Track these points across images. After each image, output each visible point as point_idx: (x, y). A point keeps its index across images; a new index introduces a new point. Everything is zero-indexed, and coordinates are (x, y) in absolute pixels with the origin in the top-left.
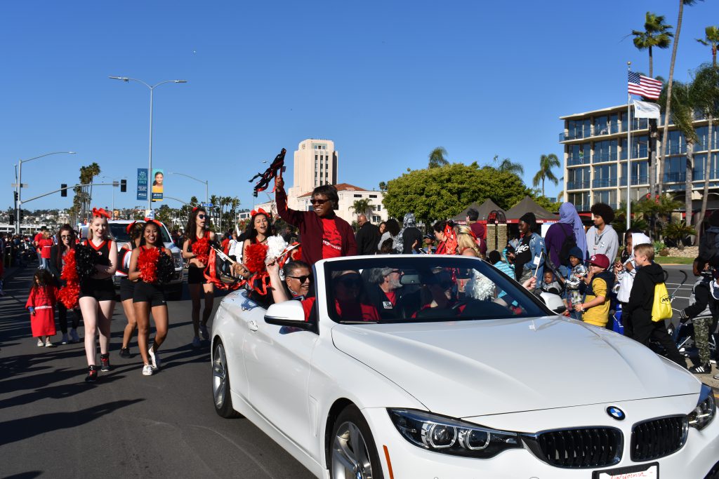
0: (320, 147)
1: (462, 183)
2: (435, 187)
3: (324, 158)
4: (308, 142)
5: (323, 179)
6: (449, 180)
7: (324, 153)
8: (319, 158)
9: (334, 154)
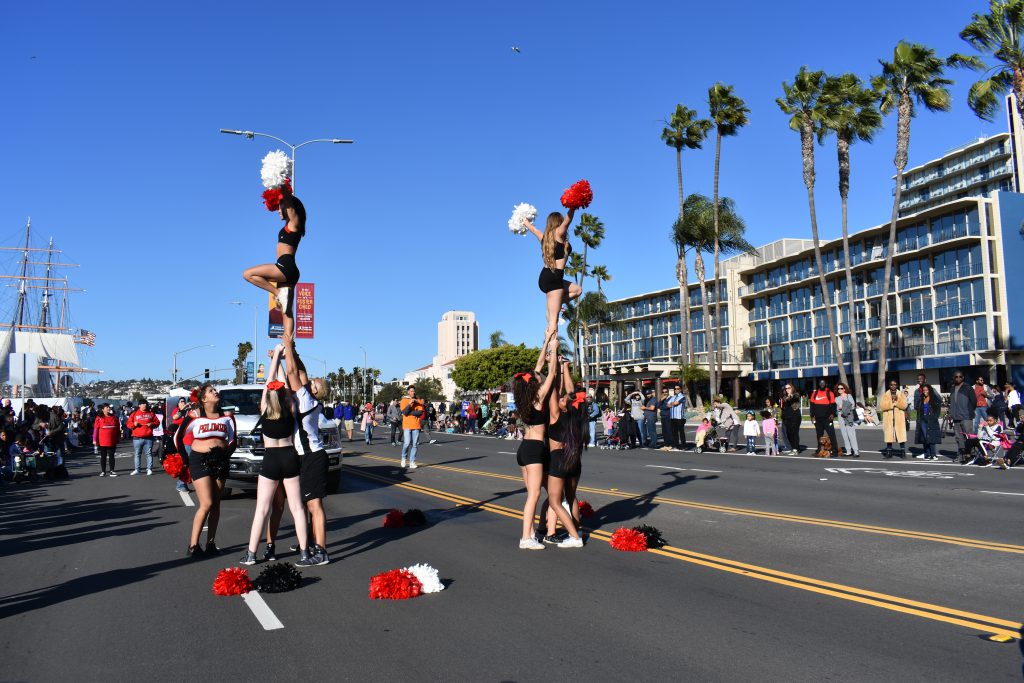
0: (461, 318)
1: (507, 360)
2: (486, 364)
3: (466, 328)
4: (450, 314)
5: (465, 348)
6: (498, 358)
7: (464, 323)
8: (461, 328)
9: (475, 324)
